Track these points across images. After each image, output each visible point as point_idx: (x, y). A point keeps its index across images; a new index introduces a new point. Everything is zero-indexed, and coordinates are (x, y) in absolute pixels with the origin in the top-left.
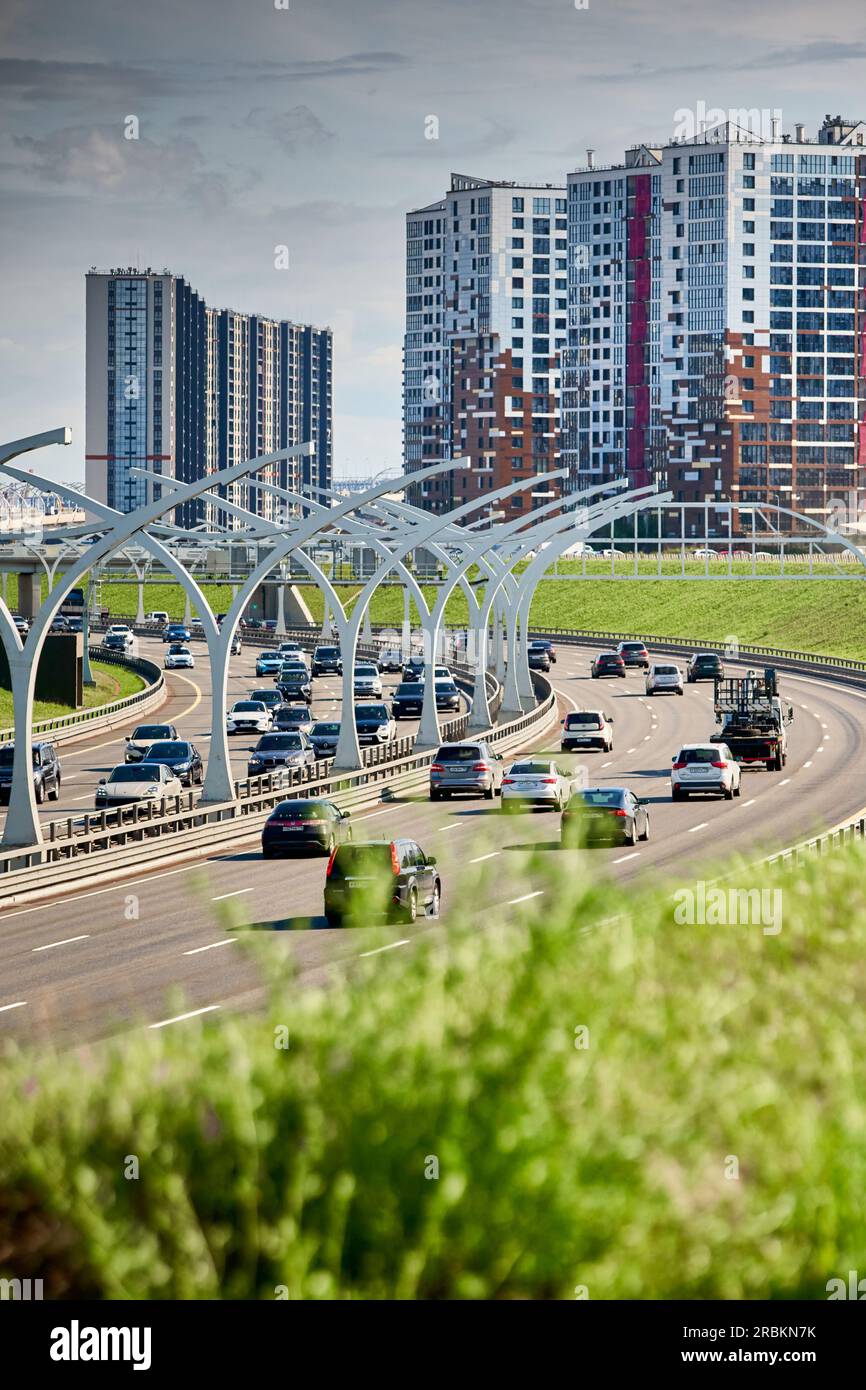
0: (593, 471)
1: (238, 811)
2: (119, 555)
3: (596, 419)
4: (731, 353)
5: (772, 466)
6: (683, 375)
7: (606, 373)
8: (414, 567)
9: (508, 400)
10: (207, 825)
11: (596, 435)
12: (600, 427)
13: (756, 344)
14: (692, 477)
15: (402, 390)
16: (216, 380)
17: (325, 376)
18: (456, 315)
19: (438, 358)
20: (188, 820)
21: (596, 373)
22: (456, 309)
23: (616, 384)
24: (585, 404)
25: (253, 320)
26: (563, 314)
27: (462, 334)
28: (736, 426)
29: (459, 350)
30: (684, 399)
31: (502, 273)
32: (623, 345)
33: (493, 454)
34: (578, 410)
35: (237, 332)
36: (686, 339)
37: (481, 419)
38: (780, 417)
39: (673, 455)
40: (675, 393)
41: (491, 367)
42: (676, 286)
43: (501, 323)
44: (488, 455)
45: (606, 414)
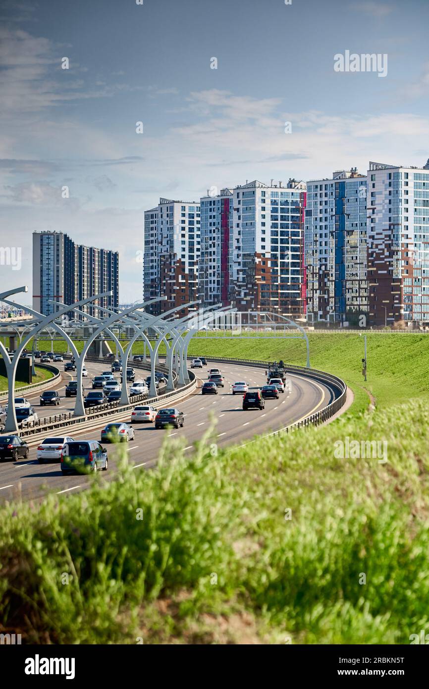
0: (209, 301)
1: (86, 419)
2: (44, 331)
3: (211, 283)
4: (257, 260)
5: (272, 299)
6: (241, 268)
7: (214, 267)
8: (147, 334)
9: (180, 276)
10: (76, 424)
11: (211, 288)
12: (212, 285)
13: (266, 257)
14: (244, 303)
15: (143, 273)
16: (78, 269)
17: (116, 268)
18: (162, 247)
19: (156, 262)
20: (69, 422)
21: (211, 267)
22: (162, 245)
23: (217, 271)
24: (207, 277)
25: (91, 248)
26: (199, 247)
27: (165, 253)
28: (259, 286)
29: (162, 259)
30: (241, 276)
31: (178, 233)
32: (220, 257)
33: (175, 295)
34: (205, 280)
35: (86, 253)
36: (242, 255)
37: (170, 283)
38: (274, 282)
39: (237, 295)
40: (238, 274)
41: (174, 265)
42: (238, 237)
43: (177, 250)
44: (173, 295)
45: (214, 281)
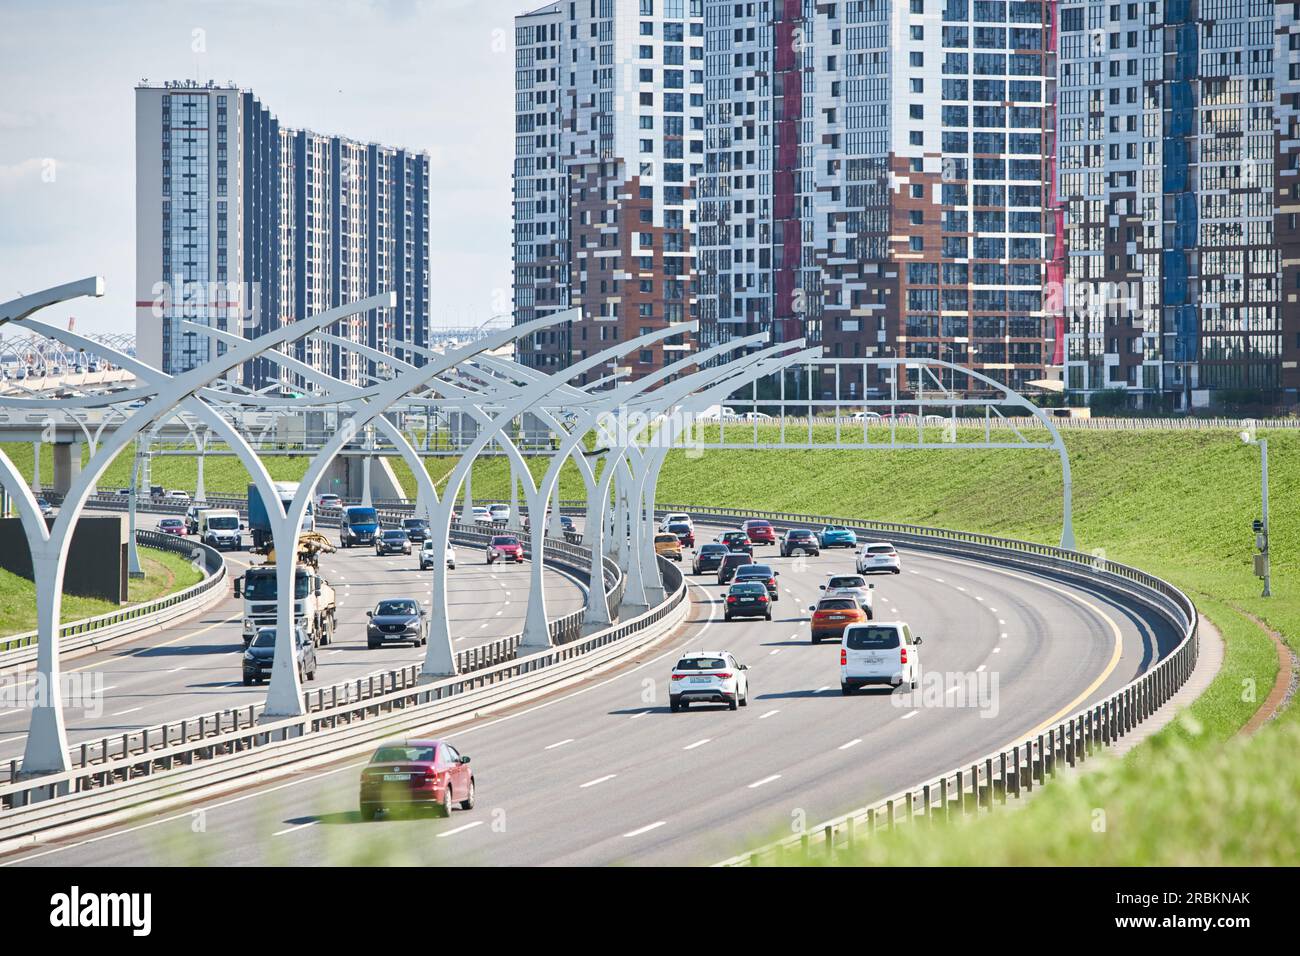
0: (734, 319)
1: (308, 728)
2: (174, 421)
3: (738, 259)
4: (897, 182)
5: (945, 313)
6: (840, 206)
7: (750, 204)
8: (522, 435)
9: (636, 237)
10: (271, 744)
11: (738, 277)
12: (744, 268)
13: (925, 171)
14: (849, 326)
15: (511, 224)
16: (292, 212)
17: (421, 208)
18: (574, 137)
19: (553, 188)
20: (247, 739)
21: (738, 204)
22: (574, 129)
23: (761, 217)
24: (725, 241)
25: (336, 141)
26: (699, 136)
27: (586, 159)
28: (903, 267)
29: (576, 177)
30: (841, 235)
31: (628, 89)
32: (770, 172)
33: (618, 300)
34: (718, 248)
35: (317, 156)
36: (843, 165)
37: (603, 259)
38: (955, 255)
39: (828, 300)
40: (831, 228)
41: (615, 198)
42: (831, 103)
43: (626, 144)
44: (612, 301)
45: (750, 252)
